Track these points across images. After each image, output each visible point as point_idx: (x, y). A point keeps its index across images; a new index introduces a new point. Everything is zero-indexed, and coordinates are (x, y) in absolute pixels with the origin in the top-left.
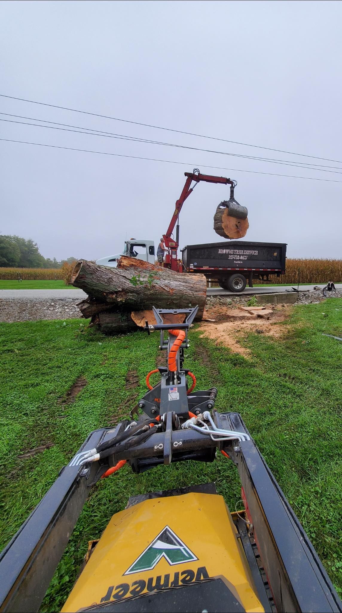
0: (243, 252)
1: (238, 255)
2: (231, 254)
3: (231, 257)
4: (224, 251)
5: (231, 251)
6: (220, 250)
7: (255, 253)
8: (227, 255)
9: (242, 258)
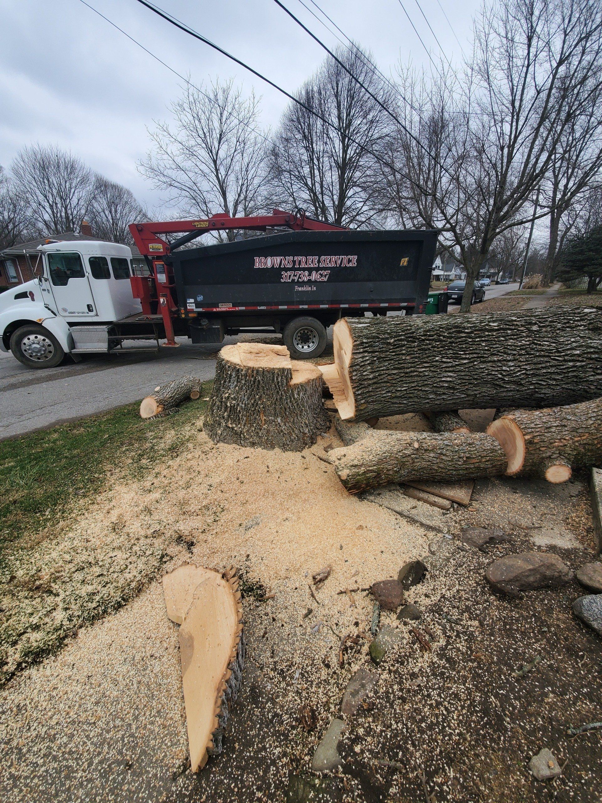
0: (319, 262)
1: (304, 269)
2: (286, 270)
3: (287, 277)
4: (269, 259)
5: (287, 262)
6: (257, 259)
7: (349, 261)
8: (276, 272)
9: (315, 276)
